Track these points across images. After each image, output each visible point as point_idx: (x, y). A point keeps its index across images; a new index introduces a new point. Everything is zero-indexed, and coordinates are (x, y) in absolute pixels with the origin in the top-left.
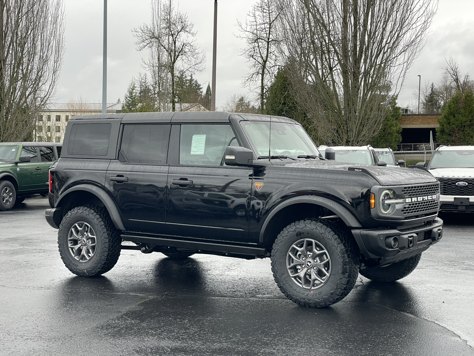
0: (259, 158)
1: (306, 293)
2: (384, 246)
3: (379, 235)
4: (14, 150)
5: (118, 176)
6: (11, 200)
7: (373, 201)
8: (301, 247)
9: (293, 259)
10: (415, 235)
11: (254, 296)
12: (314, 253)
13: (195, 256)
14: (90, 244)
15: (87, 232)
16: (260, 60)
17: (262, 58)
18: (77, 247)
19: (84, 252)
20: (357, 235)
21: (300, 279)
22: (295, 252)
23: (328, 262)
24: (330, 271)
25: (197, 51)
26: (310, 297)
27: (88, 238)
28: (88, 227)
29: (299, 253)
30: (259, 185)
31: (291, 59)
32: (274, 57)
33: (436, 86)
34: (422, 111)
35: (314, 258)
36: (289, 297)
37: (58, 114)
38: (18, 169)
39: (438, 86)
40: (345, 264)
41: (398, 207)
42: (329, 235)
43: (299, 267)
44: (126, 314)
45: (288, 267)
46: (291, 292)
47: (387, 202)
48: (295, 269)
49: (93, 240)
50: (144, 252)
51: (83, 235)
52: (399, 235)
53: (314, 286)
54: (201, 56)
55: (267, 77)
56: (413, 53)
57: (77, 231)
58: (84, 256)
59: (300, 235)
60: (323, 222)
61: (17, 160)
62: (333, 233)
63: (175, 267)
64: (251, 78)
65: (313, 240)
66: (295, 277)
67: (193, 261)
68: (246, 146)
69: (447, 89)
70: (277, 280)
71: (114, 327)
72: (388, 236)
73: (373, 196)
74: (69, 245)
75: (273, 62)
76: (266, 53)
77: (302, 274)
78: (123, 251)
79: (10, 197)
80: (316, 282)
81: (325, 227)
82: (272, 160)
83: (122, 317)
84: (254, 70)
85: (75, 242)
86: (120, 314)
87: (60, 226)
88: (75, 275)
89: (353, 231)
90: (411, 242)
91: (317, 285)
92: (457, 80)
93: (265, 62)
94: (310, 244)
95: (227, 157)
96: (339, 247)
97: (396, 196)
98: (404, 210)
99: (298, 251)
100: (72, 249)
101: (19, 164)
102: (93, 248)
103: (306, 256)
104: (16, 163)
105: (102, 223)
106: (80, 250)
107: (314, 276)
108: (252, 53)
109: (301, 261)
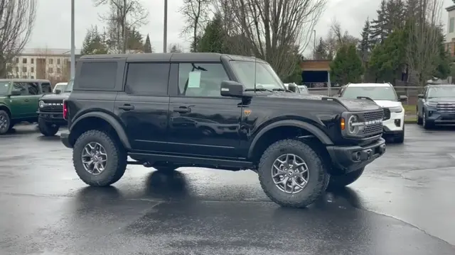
0: (246, 91)
1: (288, 196)
2: (351, 159)
3: (348, 150)
4: (6, 85)
5: (126, 105)
6: (5, 126)
7: (343, 124)
8: (284, 160)
9: (277, 170)
10: (371, 150)
11: (242, 200)
12: (295, 165)
13: (179, 169)
14: (101, 160)
15: (98, 150)
16: (193, 15)
17: (195, 14)
18: (89, 163)
19: (96, 167)
20: (331, 150)
21: (283, 185)
22: (278, 164)
23: (306, 173)
24: (308, 179)
25: (142, 8)
26: (291, 199)
27: (99, 155)
28: (99, 146)
29: (282, 165)
30: (248, 112)
31: (218, 16)
32: (204, 14)
33: (324, 40)
34: (312, 58)
35: (294, 169)
36: (273, 200)
37: (25, 57)
38: (11, 101)
39: (325, 39)
40: (320, 173)
41: (360, 128)
42: (307, 150)
43: (281, 176)
44: (147, 216)
45: (273, 176)
46: (276, 196)
47: (353, 124)
48: (278, 178)
49: (104, 157)
50: (146, 166)
51: (95, 153)
52: (361, 150)
53: (294, 191)
54: (146, 11)
55: (199, 30)
56: (319, 12)
57: (90, 150)
58: (96, 170)
59: (283, 151)
60: (302, 140)
61: (10, 93)
62: (310, 149)
63: (164, 178)
64: (186, 31)
65: (294, 156)
66: (278, 184)
67: (179, 173)
68: (236, 80)
69: (331, 41)
70: (263, 187)
71: (143, 226)
72: (355, 151)
73: (343, 120)
74: (83, 162)
75: (204, 18)
76: (198, 10)
77: (284, 182)
78: (128, 166)
79: (5, 123)
80: (296, 188)
81: (304, 145)
82: (258, 92)
83: (144, 218)
84: (188, 24)
85: (88, 159)
86: (141, 216)
87: (75, 145)
88: (88, 185)
89: (328, 148)
90: (369, 155)
91: (297, 190)
92: (339, 35)
93: (197, 18)
94: (291, 158)
95: (223, 89)
96: (316, 160)
97: (359, 120)
98: (365, 131)
99: (281, 163)
100: (85, 164)
101: (11, 97)
102: (104, 164)
103: (288, 168)
104: (9, 96)
105: (112, 143)
106: (92, 166)
107: (294, 183)
108: (187, 10)
109: (283, 171)
